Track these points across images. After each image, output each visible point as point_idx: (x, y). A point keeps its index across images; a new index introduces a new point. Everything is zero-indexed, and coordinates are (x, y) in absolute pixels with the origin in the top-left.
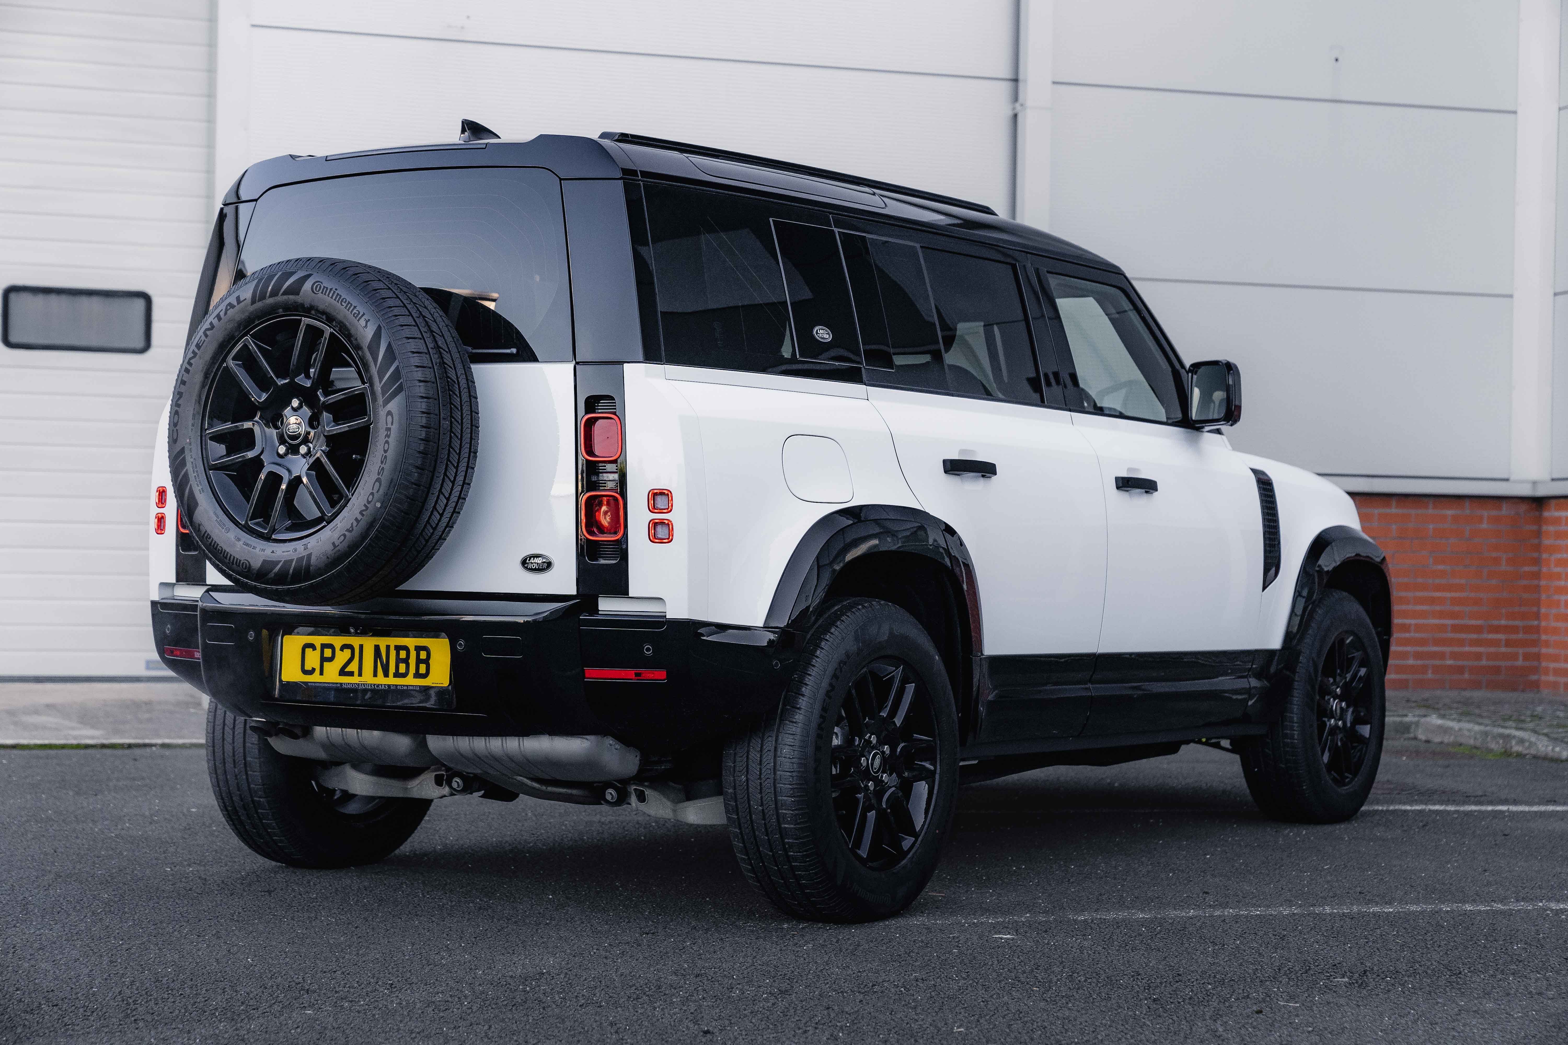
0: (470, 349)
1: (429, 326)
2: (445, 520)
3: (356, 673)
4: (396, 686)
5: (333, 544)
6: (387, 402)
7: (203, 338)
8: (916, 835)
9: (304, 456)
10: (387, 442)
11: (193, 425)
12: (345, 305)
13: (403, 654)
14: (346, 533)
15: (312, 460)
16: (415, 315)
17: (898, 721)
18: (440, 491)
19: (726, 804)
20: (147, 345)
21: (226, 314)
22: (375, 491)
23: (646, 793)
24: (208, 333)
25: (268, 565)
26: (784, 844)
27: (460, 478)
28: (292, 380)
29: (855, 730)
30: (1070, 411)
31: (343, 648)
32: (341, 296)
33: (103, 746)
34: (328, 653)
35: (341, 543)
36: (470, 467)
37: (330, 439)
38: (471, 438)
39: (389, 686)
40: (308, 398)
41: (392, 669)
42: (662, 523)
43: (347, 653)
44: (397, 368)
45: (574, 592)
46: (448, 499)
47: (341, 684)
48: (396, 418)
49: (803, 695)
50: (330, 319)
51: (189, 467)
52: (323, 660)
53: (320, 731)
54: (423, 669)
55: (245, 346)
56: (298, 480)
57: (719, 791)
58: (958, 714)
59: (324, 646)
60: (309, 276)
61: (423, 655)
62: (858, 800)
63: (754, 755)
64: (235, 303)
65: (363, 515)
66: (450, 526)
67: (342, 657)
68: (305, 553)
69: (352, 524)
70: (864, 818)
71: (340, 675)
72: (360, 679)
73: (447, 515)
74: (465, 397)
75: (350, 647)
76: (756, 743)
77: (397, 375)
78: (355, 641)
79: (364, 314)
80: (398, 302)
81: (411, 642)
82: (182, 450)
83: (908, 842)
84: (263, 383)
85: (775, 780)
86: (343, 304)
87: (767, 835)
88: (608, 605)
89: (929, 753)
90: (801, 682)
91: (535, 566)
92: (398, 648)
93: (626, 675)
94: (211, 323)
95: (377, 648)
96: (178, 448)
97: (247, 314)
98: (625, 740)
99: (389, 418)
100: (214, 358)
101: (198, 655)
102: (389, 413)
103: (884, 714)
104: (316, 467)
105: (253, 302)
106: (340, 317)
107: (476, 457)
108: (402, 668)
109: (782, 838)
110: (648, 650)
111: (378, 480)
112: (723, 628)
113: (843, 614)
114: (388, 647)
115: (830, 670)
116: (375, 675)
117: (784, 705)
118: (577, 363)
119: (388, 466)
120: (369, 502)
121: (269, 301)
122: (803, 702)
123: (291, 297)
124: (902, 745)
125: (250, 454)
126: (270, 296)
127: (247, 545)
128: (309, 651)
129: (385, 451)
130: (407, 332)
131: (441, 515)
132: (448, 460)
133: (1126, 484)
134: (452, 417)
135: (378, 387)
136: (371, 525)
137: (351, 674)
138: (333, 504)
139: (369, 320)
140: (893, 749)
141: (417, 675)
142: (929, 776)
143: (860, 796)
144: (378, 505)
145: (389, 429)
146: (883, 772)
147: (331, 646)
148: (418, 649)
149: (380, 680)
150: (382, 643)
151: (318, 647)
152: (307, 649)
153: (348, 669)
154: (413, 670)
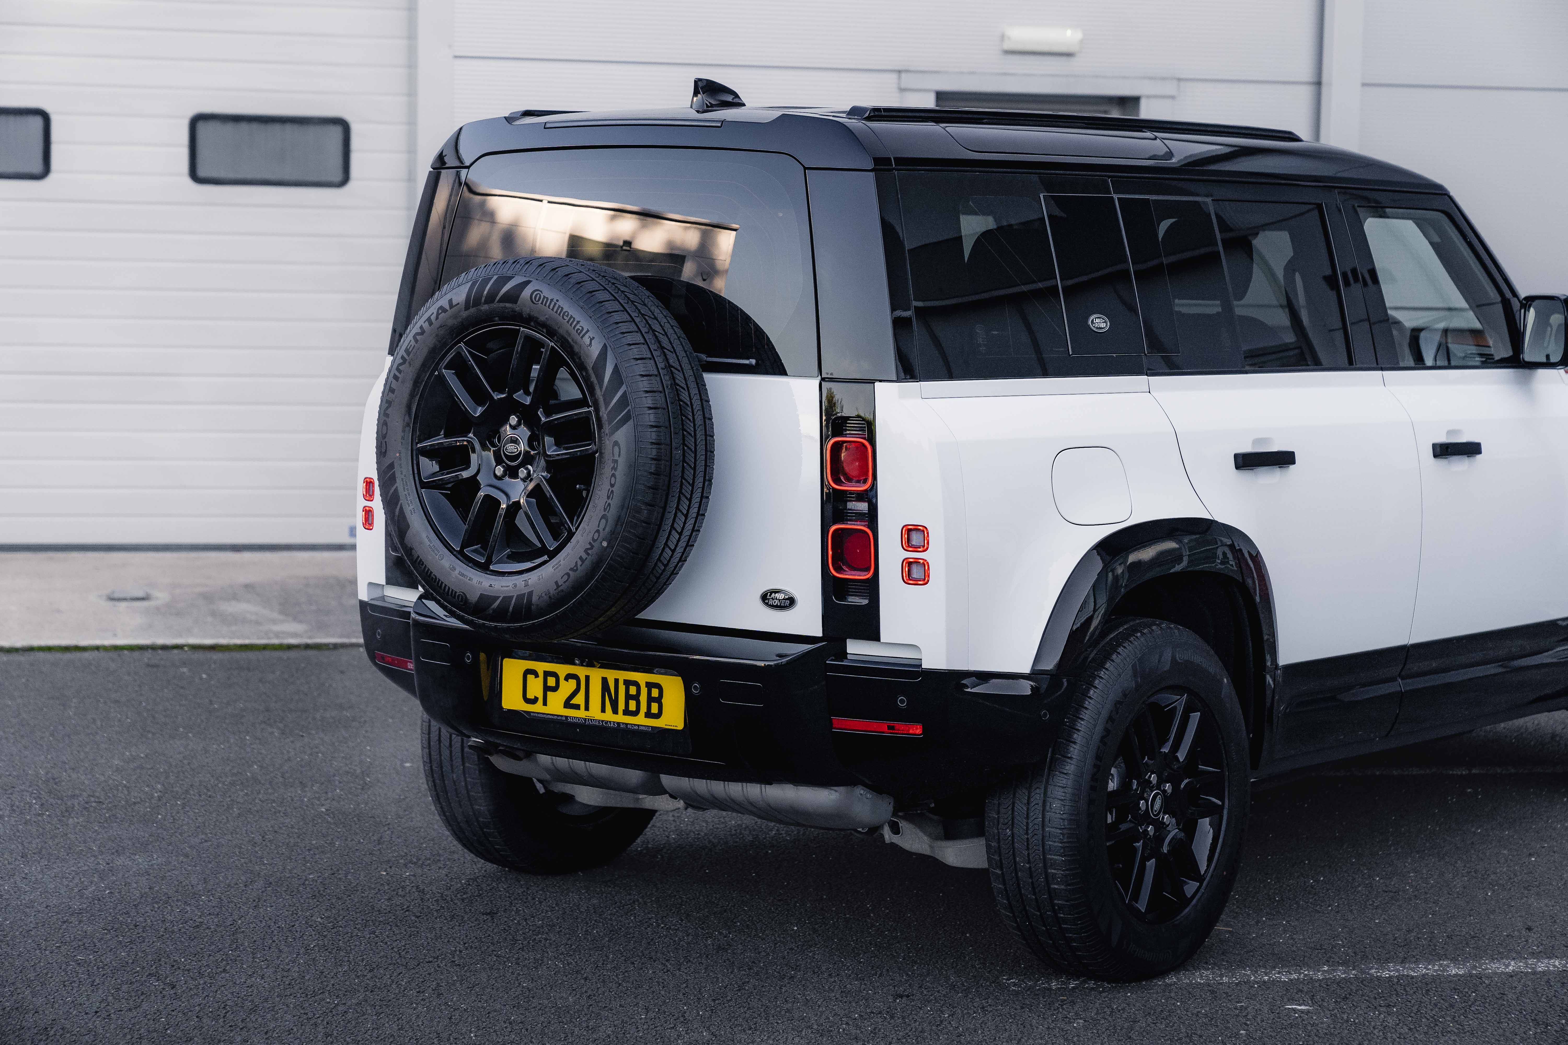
0: (703, 357)
1: (659, 342)
2: (677, 555)
3: (583, 707)
4: (627, 724)
5: (556, 583)
6: (613, 431)
7: (413, 343)
8: (1200, 878)
9: (524, 480)
10: (613, 475)
11: (403, 438)
12: (567, 319)
13: (633, 690)
14: (571, 573)
15: (531, 486)
16: (644, 330)
17: (1181, 756)
18: (672, 527)
19: (988, 847)
20: (345, 180)
21: (437, 318)
22: (601, 529)
23: (900, 825)
24: (418, 337)
25: (485, 601)
26: (1053, 905)
27: (694, 511)
28: (510, 396)
29: (1133, 771)
30: (1382, 369)
31: (568, 677)
32: (562, 308)
33: (307, 647)
34: (551, 682)
35: (565, 582)
36: (705, 497)
37: (552, 465)
38: (706, 466)
39: (618, 724)
40: (528, 417)
41: (621, 706)
42: (916, 561)
43: (572, 684)
44: (624, 395)
45: (819, 634)
46: (680, 534)
47: (566, 717)
48: (623, 452)
49: (1075, 743)
50: (551, 333)
51: (399, 484)
52: (547, 689)
53: (544, 759)
54: (655, 708)
55: (459, 354)
56: (518, 503)
57: (980, 832)
58: (1248, 735)
59: (547, 674)
60: (527, 283)
61: (655, 693)
62: (1135, 850)
63: (1020, 807)
64: (447, 307)
65: (588, 554)
66: (683, 560)
67: (567, 688)
68: (526, 591)
69: (576, 562)
70: (1142, 868)
71: (565, 707)
72: (587, 713)
73: (679, 550)
74: (699, 420)
75: (575, 677)
76: (1022, 794)
77: (624, 401)
78: (582, 672)
79: (588, 331)
80: (625, 317)
81: (641, 678)
82: (391, 466)
83: (1191, 887)
84: (479, 396)
85: (1043, 837)
86: (565, 317)
87: (1035, 894)
88: (856, 648)
89: (1216, 786)
90: (1073, 728)
91: (777, 602)
92: (628, 683)
93: (878, 727)
94: (421, 327)
95: (605, 681)
96: (387, 461)
97: (460, 320)
98: (877, 788)
99: (616, 449)
100: (424, 366)
101: (411, 666)
102: (616, 443)
103: (1165, 750)
104: (536, 493)
105: (467, 307)
106: (561, 331)
107: (710, 485)
108: (632, 706)
109: (1051, 898)
110: (902, 702)
111: (603, 517)
112: (984, 677)
113: (1119, 645)
114: (617, 681)
115: (1105, 713)
116: (603, 710)
117: (1053, 753)
118: (823, 379)
119: (615, 502)
120: (594, 540)
121: (485, 307)
122: (1075, 751)
123: (508, 305)
124: (1186, 781)
125: (465, 474)
126: (486, 302)
127: (463, 575)
128: (530, 677)
129: (612, 486)
130: (635, 352)
131: (673, 551)
132: (681, 492)
133: (1443, 451)
134: (684, 444)
135: (604, 413)
136: (596, 566)
137: (577, 707)
138: (556, 536)
139: (594, 338)
140: (1176, 787)
141: (649, 715)
142: (1214, 812)
143: (1139, 845)
144: (605, 544)
145: (616, 461)
146: (1165, 813)
147: (555, 675)
148: (649, 686)
149: (609, 716)
150: (611, 675)
151: (541, 675)
152: (529, 676)
153: (574, 701)
154: (644, 708)
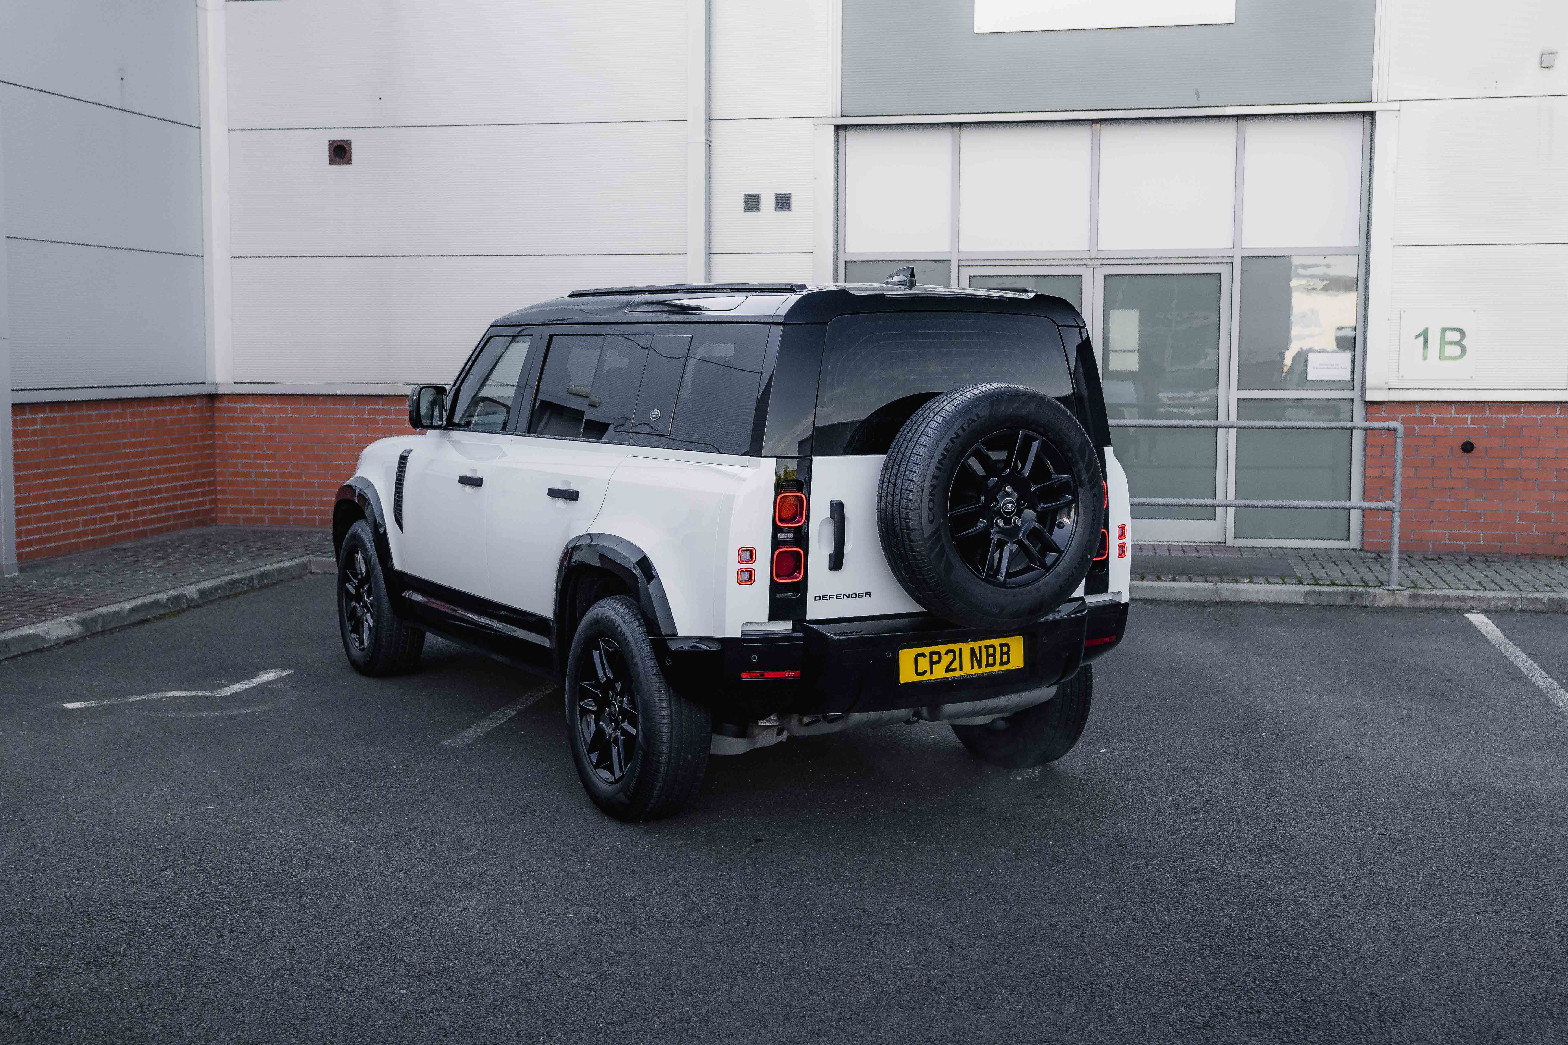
3: (958, 669)
4: (988, 673)
7: (950, 444)
12: (1060, 421)
13: (991, 651)
21: (969, 427)
24: (955, 440)
31: (947, 652)
34: (935, 658)
39: (983, 674)
41: (984, 662)
42: (1122, 545)
43: (951, 656)
47: (947, 678)
50: (1044, 430)
51: (944, 540)
52: (932, 663)
54: (1005, 658)
55: (978, 448)
59: (932, 654)
61: (1005, 649)
64: (975, 419)
67: (946, 659)
71: (945, 672)
72: (962, 672)
75: (953, 651)
78: (956, 647)
81: (996, 642)
92: (987, 647)
94: (956, 433)
95: (972, 649)
97: (984, 427)
100: (957, 458)
104: (1032, 532)
105: (988, 418)
108: (991, 660)
114: (980, 648)
116: (972, 668)
121: (1001, 416)
126: (1002, 413)
128: (920, 659)
137: (954, 670)
141: (1002, 663)
147: (938, 653)
148: (1001, 646)
149: (977, 671)
150: (976, 645)
151: (928, 655)
153: (952, 667)
154: (998, 660)
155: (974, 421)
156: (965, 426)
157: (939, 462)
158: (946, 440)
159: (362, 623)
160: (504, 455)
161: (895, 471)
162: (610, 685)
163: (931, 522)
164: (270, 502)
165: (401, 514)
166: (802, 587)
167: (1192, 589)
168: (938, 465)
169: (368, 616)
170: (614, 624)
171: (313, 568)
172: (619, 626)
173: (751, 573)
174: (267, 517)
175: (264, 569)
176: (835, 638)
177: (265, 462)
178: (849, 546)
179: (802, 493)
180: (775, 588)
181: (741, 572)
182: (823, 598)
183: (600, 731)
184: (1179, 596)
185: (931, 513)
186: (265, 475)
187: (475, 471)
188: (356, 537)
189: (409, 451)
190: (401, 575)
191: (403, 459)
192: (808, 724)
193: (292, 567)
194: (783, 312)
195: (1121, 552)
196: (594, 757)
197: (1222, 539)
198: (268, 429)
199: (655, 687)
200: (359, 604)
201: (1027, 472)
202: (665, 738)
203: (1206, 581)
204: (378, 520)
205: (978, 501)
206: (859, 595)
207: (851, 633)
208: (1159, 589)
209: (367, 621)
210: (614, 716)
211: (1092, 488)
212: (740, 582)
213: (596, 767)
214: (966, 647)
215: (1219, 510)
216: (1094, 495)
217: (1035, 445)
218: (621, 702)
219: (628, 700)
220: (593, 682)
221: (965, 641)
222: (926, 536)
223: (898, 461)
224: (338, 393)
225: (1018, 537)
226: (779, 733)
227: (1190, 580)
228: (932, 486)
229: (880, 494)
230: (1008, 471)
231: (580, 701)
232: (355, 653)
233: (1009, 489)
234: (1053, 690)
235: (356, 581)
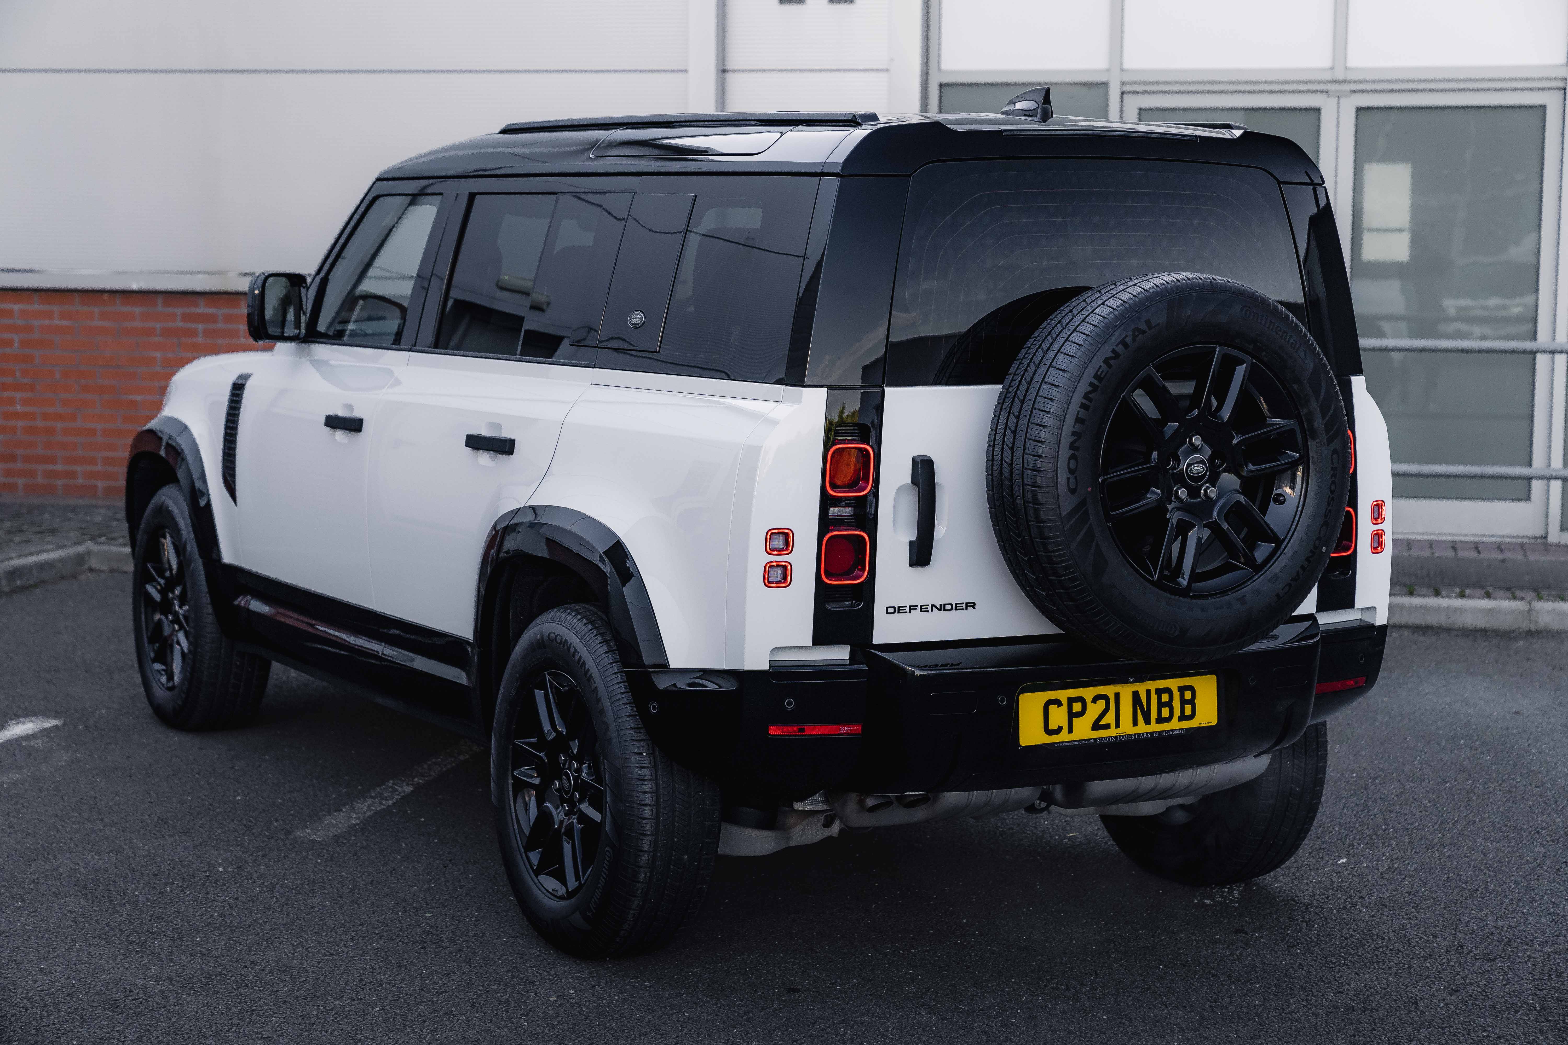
3: (1113, 725)
4: (1160, 732)
12: (1280, 333)
13: (1165, 698)
21: (1134, 340)
24: (1111, 362)
31: (1095, 699)
34: (1077, 707)
39: (1152, 733)
41: (1154, 715)
42: (1378, 533)
43: (1101, 704)
47: (1095, 739)
51: (1092, 520)
52: (1072, 715)
54: (1188, 710)
55: (1149, 375)
59: (1071, 701)
61: (1188, 695)
64: (1145, 328)
67: (1094, 710)
69: (1298, 572)
71: (1092, 730)
72: (1118, 731)
75: (1105, 697)
78: (1109, 690)
81: (1173, 684)
82: (1084, 501)
92: (1159, 692)
94: (1113, 351)
95: (1136, 694)
97: (1156, 340)
105: (1165, 327)
108: (1165, 712)
114: (1148, 692)
116: (1135, 723)
128: (1053, 708)
135: (1320, 423)
137: (1107, 726)
141: (1183, 718)
147: (1082, 700)
148: (1182, 690)
149: (1142, 728)
150: (1142, 688)
151: (1065, 703)
152: (1051, 707)
153: (1103, 722)
154: (1177, 712)
155: (1143, 332)
156: (1129, 340)
157: (1086, 396)
158: (1098, 361)
159: (172, 646)
160: (398, 382)
161: (1015, 410)
162: (560, 744)
163: (1073, 491)
164: (27, 459)
165: (233, 476)
166: (866, 591)
167: (1490, 611)
168: (1085, 401)
169: (181, 636)
170: (569, 649)
171: (94, 563)
172: (576, 651)
173: (786, 571)
174: (21, 482)
175: (17, 562)
176: (918, 673)
177: (18, 395)
178: (940, 529)
179: (868, 444)
180: (823, 593)
181: (769, 567)
182: (900, 610)
183: (544, 817)
184: (1469, 621)
185: (1072, 477)
186: (17, 416)
187: (350, 407)
188: (163, 511)
189: (246, 377)
190: (235, 571)
191: (238, 389)
192: (872, 809)
193: (60, 560)
194: (840, 157)
195: (1376, 545)
196: (535, 857)
197: (1540, 532)
198: (24, 343)
199: (633, 748)
200: (167, 617)
201: (1226, 414)
202: (648, 827)
203: (1514, 598)
204: (198, 484)
205: (1148, 459)
206: (957, 607)
207: (942, 665)
208: (1438, 609)
209: (178, 643)
210: (567, 793)
211: (1330, 442)
212: (768, 583)
213: (537, 873)
214: (1126, 692)
215: (1536, 485)
216: (1335, 452)
217: (1240, 371)
218: (579, 771)
219: (589, 767)
220: (534, 740)
221: (1125, 682)
222: (1064, 514)
223: (1020, 394)
224: (135, 286)
225: (1211, 518)
226: (827, 824)
227: (1488, 596)
228: (1074, 434)
229: (992, 446)
230: (1196, 412)
231: (513, 770)
232: (159, 693)
233: (1197, 440)
234: (1264, 761)
235: (162, 581)
